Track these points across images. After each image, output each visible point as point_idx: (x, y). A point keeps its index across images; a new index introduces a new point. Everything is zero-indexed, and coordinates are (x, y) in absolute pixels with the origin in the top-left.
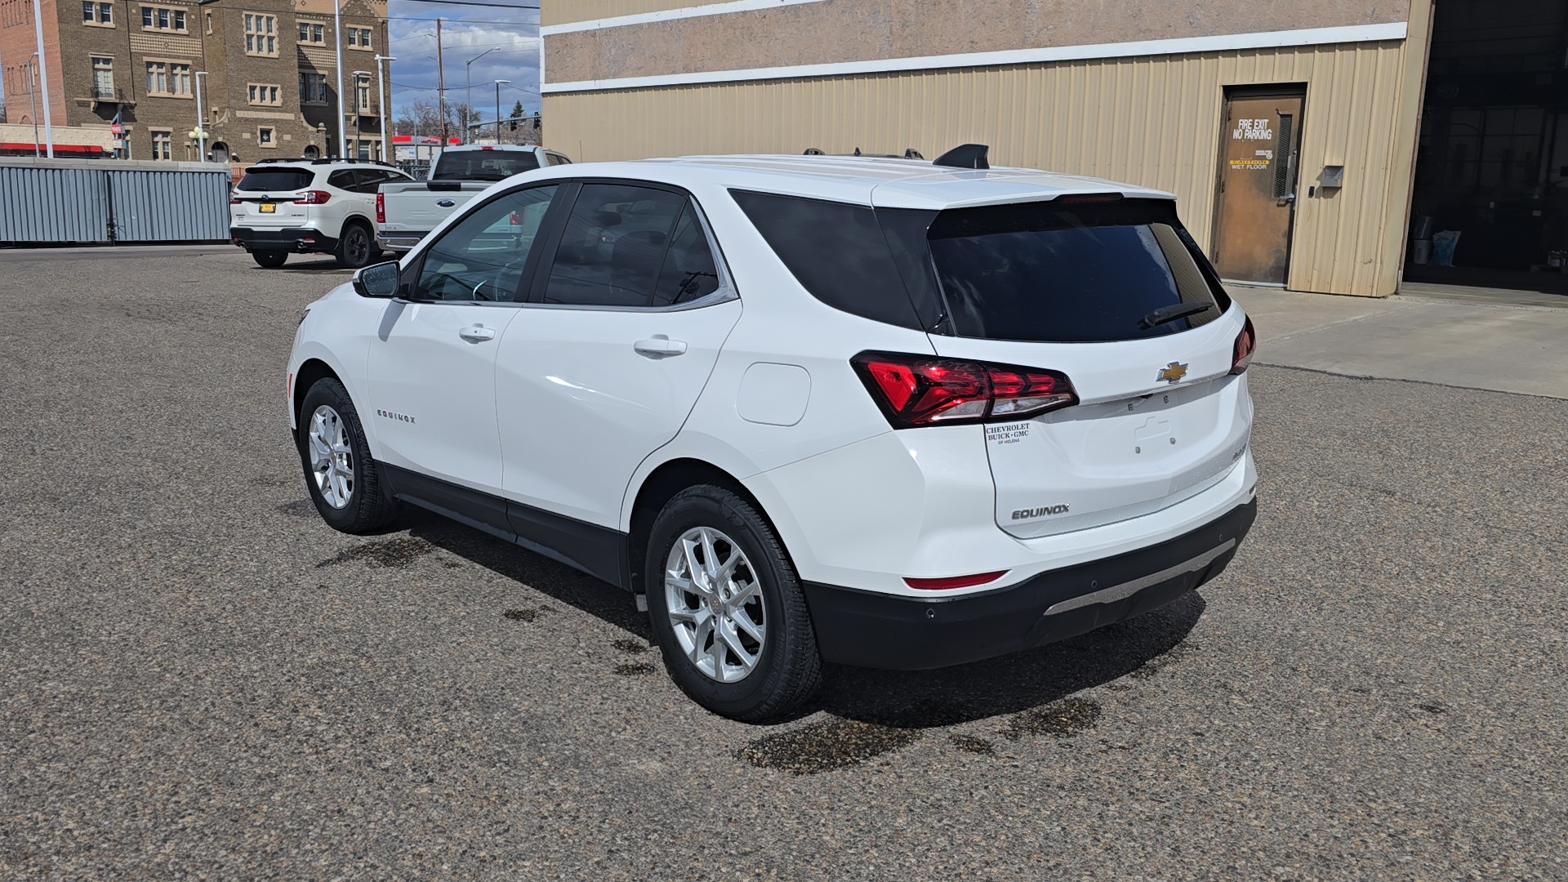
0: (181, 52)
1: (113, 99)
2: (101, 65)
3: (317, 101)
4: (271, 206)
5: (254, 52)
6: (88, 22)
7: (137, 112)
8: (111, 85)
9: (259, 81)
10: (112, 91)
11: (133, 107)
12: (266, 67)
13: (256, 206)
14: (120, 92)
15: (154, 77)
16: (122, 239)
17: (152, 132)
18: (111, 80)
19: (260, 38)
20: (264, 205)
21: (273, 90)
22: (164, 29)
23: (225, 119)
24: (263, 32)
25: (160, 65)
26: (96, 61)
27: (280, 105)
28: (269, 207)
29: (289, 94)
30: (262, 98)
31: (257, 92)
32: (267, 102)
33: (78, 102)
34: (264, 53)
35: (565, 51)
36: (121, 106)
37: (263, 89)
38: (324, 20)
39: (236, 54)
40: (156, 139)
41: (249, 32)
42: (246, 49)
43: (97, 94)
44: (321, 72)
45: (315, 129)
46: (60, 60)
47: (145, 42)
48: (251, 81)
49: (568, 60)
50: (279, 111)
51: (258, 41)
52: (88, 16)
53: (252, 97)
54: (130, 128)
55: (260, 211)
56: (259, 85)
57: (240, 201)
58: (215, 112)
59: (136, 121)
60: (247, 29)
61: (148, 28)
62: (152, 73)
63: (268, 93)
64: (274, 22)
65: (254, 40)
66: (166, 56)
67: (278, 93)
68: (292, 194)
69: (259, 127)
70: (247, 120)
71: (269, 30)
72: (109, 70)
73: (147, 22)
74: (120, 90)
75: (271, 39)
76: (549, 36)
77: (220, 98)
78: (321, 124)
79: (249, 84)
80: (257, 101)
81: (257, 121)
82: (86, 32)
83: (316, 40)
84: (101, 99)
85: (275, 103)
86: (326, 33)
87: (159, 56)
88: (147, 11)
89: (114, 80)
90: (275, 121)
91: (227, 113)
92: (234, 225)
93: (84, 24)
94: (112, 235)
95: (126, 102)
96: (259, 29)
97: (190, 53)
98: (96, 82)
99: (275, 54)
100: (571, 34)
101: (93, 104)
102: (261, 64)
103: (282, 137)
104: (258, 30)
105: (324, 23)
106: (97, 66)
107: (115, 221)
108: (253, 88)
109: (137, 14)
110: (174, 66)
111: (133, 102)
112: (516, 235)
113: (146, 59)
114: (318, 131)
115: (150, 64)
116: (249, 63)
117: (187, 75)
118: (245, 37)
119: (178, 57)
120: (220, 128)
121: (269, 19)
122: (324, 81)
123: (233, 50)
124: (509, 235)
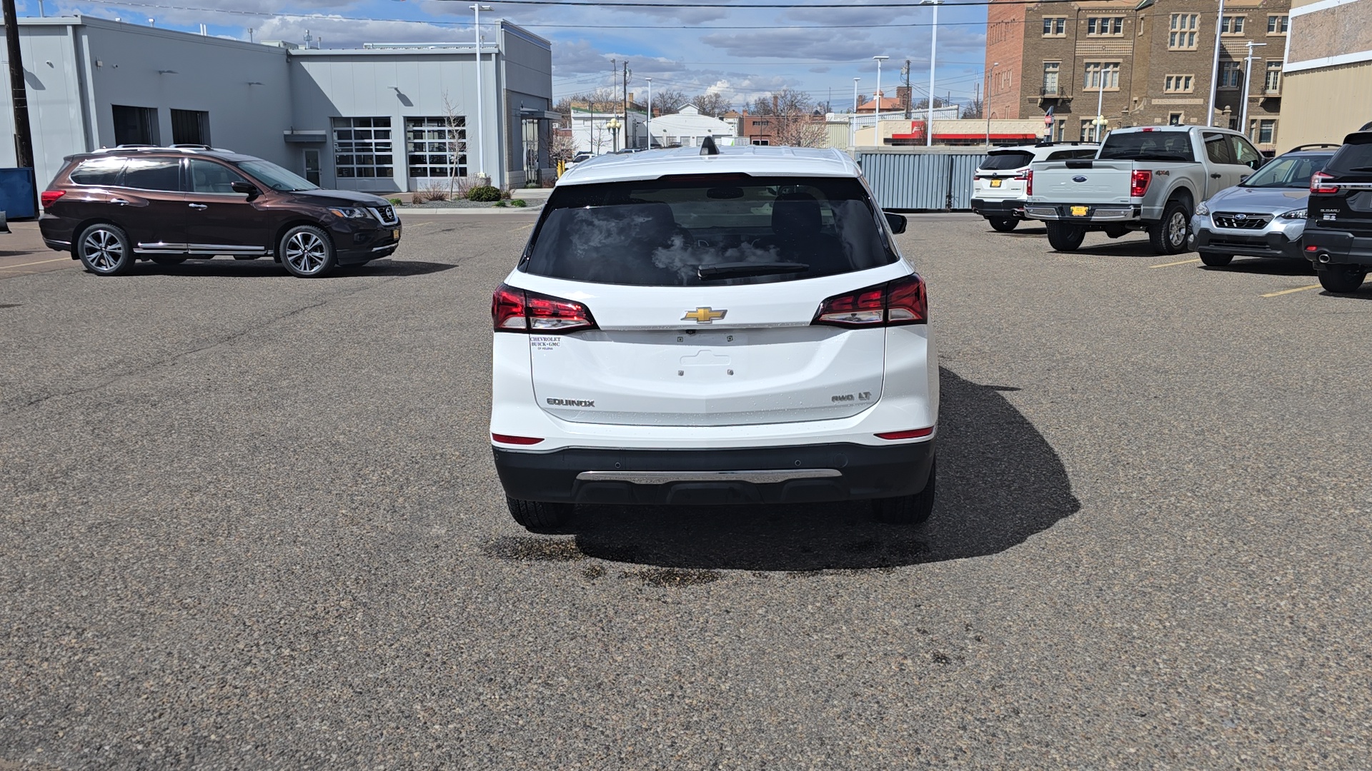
0: (1115, 53)
1: (1056, 96)
2: (1051, 69)
3: (1229, 86)
4: (999, 181)
5: (1175, 47)
6: (1047, 35)
7: (1072, 105)
8: (1056, 85)
9: (1176, 72)
10: (1056, 89)
11: (1069, 101)
12: (1184, 59)
13: (988, 182)
14: (1062, 90)
15: (1090, 75)
16: (956, 207)
17: (1082, 121)
18: (1056, 80)
19: (1183, 34)
20: (994, 181)
21: (1188, 79)
22: (1104, 35)
23: (1141, 107)
24: (1186, 29)
25: (1097, 65)
26: (1047, 65)
27: (1191, 92)
28: (996, 182)
29: (1201, 82)
30: (1177, 86)
31: (1173, 82)
32: (1181, 90)
33: (1029, 99)
34: (1185, 47)
35: (1308, 31)
36: (1060, 101)
37: (1178, 79)
38: (1246, 12)
39: (1160, 51)
40: (1084, 127)
41: (1174, 30)
42: (1168, 45)
43: (1044, 92)
44: (1235, 60)
45: (1221, 112)
46: (1021, 67)
47: (1087, 47)
48: (1169, 73)
49: (1309, 39)
50: (1190, 97)
51: (1181, 36)
52: (1046, 30)
53: (1168, 87)
54: (1064, 117)
55: (991, 186)
56: (1175, 75)
57: (979, 177)
58: (1136, 101)
59: (1070, 112)
60: (1172, 28)
61: (1092, 35)
62: (1089, 72)
63: (1182, 82)
64: (1197, 19)
65: (1177, 37)
66: (1102, 57)
67: (1191, 83)
68: (1013, 172)
69: (1170, 112)
70: (1160, 106)
71: (1192, 26)
72: (1055, 72)
73: (1091, 30)
74: (1062, 88)
75: (1192, 34)
76: (1296, 17)
77: (1141, 89)
78: (1228, 107)
79: (1167, 75)
80: (1171, 90)
81: (1168, 107)
82: (1044, 43)
83: (1236, 31)
84: (1047, 96)
85: (1188, 91)
86: (1247, 24)
87: (1096, 57)
88: (1092, 21)
89: (1059, 80)
90: (1184, 107)
91: (1144, 102)
92: (974, 197)
93: (1043, 36)
94: (949, 205)
95: (1065, 97)
96: (1183, 26)
97: (1124, 53)
98: (1045, 82)
99: (1194, 47)
100: (1314, 13)
101: (1040, 100)
102: (1180, 57)
103: (1189, 120)
104: (1181, 28)
105: (1246, 15)
106: (1047, 70)
107: (952, 194)
108: (1169, 79)
109: (1085, 24)
110: (1107, 65)
111: (1070, 97)
112: (1135, 205)
113: (1086, 61)
114: (1223, 114)
115: (1088, 65)
116: (1170, 56)
117: (1116, 72)
118: (1169, 34)
119: (1112, 57)
120: (1136, 115)
121: (1193, 17)
122: (1238, 67)
123: (1157, 47)
124: (1127, 206)
